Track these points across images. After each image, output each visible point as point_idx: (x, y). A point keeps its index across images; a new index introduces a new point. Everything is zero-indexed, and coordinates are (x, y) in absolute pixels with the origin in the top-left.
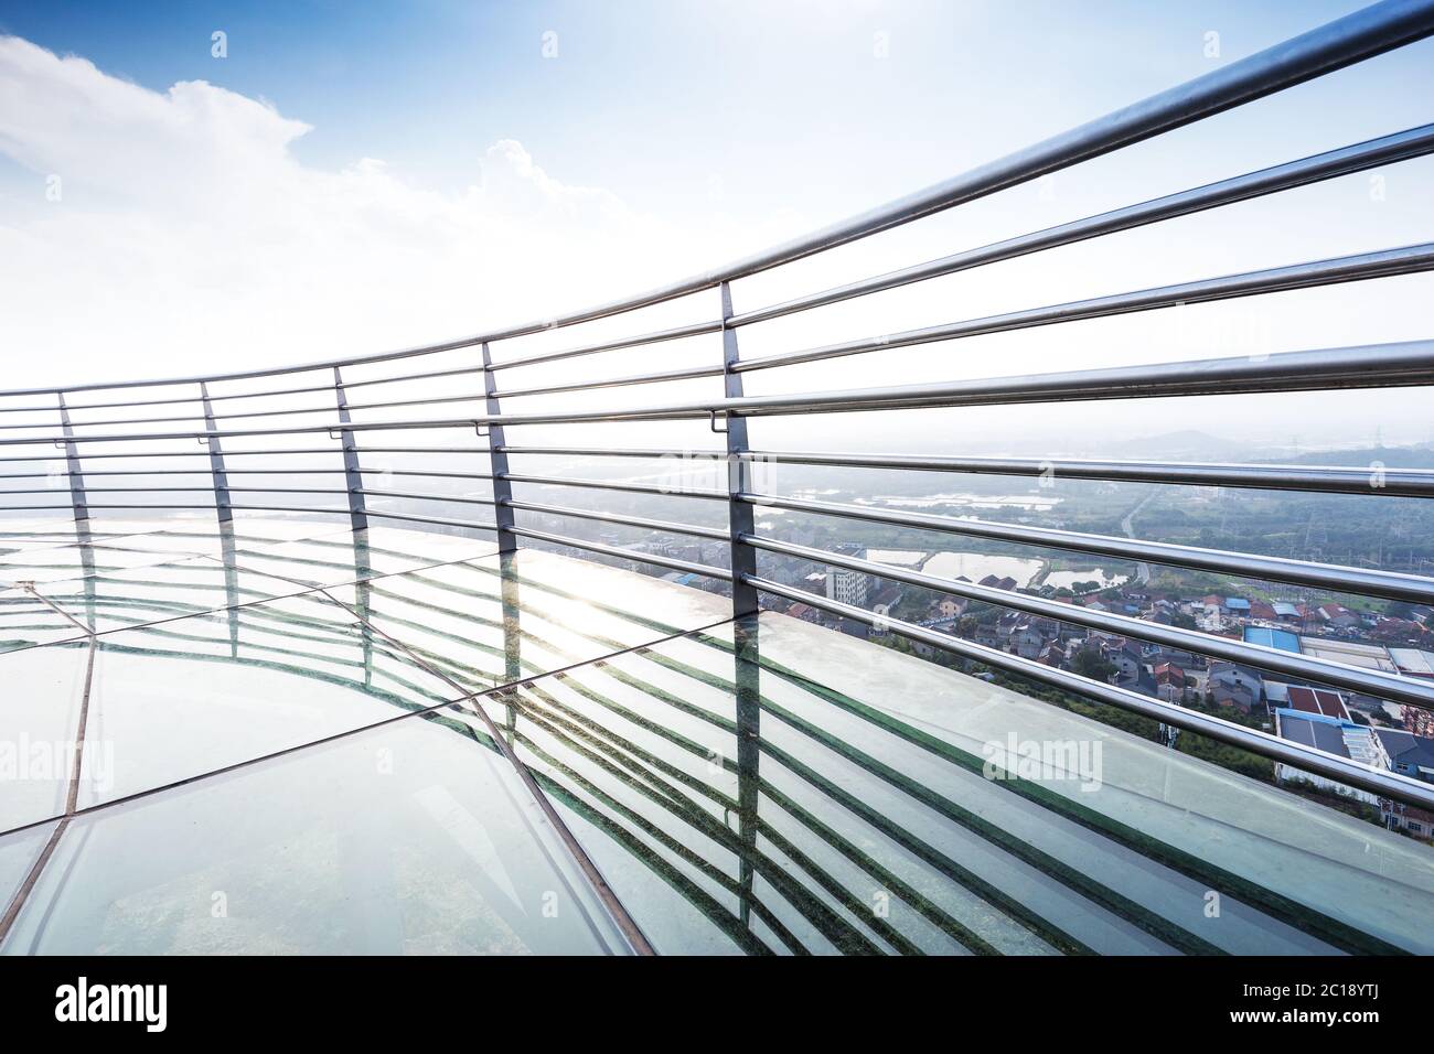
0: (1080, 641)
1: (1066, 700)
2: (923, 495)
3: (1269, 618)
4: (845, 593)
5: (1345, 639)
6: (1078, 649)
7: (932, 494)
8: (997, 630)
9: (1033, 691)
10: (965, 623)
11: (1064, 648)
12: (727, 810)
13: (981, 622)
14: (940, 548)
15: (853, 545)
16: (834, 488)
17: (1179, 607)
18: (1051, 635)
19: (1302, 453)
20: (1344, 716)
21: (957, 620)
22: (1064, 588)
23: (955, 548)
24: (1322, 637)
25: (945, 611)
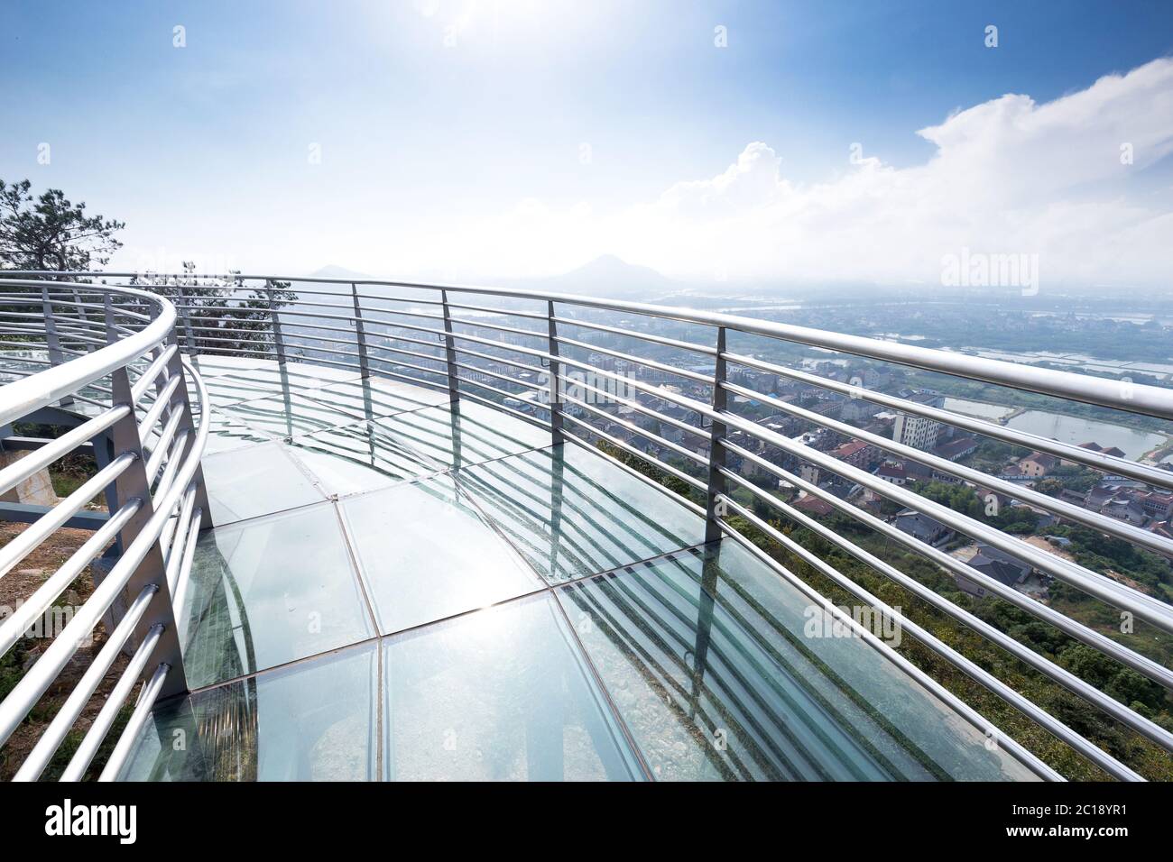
2: (1024, 351)
4: (913, 435)
7: (1035, 350)
10: (1048, 486)
12: (687, 653)
13: (1066, 486)
14: (1032, 407)
15: (931, 392)
16: (919, 335)
18: (1158, 516)
21: (1039, 479)
23: (1052, 409)
25: (1024, 468)
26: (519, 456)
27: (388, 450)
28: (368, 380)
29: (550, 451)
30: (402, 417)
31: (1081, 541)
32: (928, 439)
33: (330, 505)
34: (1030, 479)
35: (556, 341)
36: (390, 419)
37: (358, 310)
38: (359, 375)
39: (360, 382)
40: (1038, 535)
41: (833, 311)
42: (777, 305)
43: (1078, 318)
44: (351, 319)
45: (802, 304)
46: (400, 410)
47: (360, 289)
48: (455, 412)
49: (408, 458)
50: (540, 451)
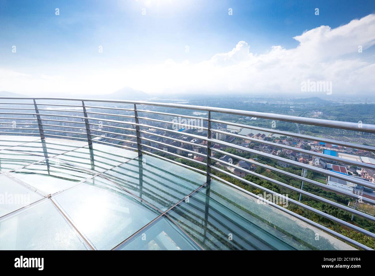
0: (280, 151)
1: (276, 166)
3: (330, 147)
5: (349, 154)
6: (280, 153)
8: (260, 147)
9: (268, 163)
10: (251, 145)
11: (276, 153)
13: (256, 145)
17: (307, 143)
18: (273, 149)
19: (345, 104)
20: (346, 173)
21: (249, 144)
22: (278, 138)
24: (343, 153)
25: (246, 142)
26: (126, 163)
27: (68, 169)
28: (44, 139)
29: (138, 159)
30: (68, 154)
31: (260, 158)
32: (224, 137)
33: (47, 200)
34: (248, 144)
35: (138, 118)
36: (62, 155)
37: (37, 111)
38: (40, 138)
39: (40, 141)
40: (251, 158)
41: (197, 103)
42: (182, 102)
43: (253, 102)
44: (34, 115)
45: (188, 101)
46: (67, 151)
47: (37, 102)
48: (91, 148)
49: (79, 171)
50: (134, 159)
